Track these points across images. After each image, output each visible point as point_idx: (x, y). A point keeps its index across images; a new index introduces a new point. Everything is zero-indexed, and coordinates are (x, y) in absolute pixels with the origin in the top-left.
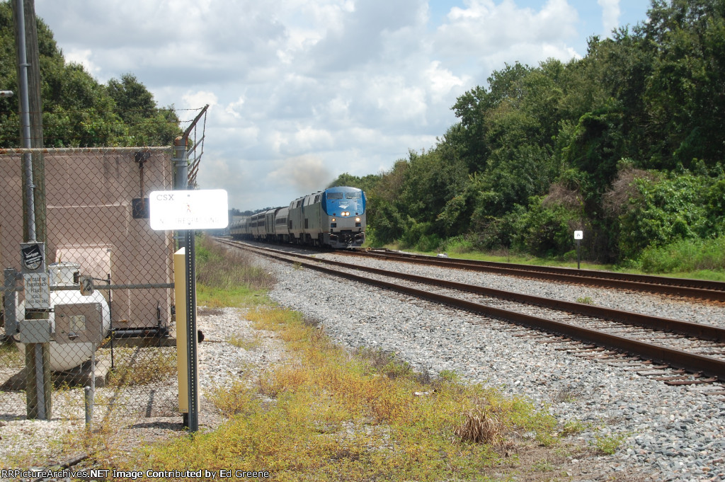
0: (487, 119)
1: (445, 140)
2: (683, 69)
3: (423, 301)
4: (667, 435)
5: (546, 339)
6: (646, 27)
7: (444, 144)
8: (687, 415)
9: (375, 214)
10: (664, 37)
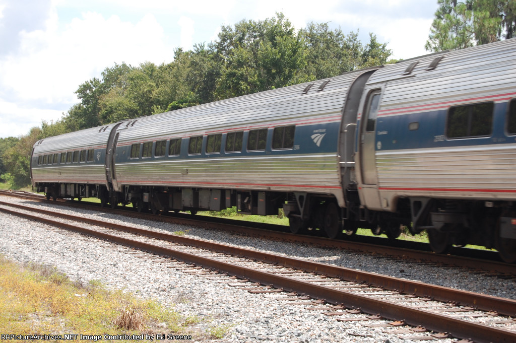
0: (101, 102)
1: (69, 115)
2: (242, 75)
3: (63, 230)
4: (257, 326)
5: (159, 260)
6: (217, 44)
7: (68, 118)
8: (267, 313)
9: (14, 166)
10: (229, 52)
